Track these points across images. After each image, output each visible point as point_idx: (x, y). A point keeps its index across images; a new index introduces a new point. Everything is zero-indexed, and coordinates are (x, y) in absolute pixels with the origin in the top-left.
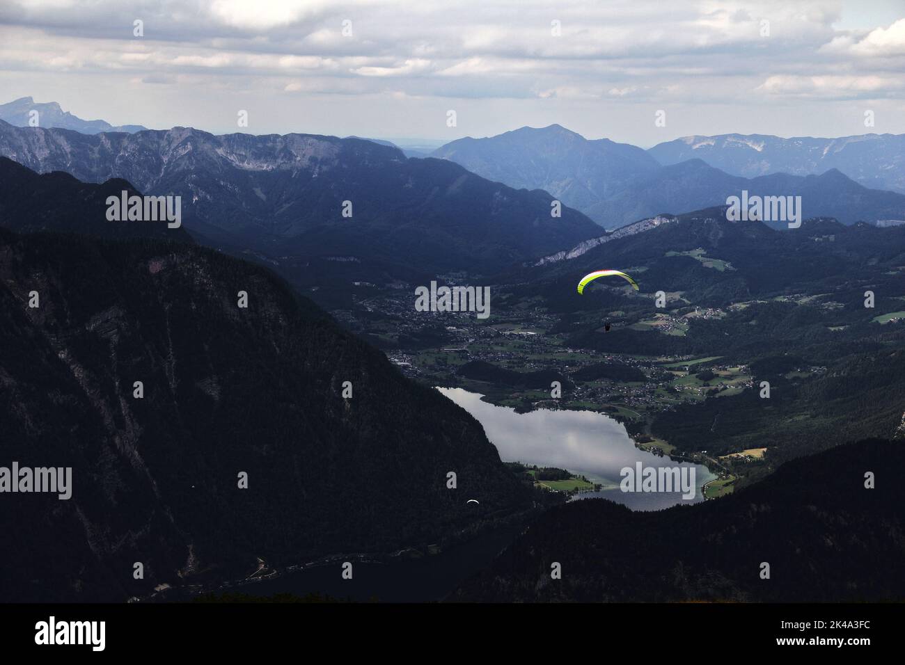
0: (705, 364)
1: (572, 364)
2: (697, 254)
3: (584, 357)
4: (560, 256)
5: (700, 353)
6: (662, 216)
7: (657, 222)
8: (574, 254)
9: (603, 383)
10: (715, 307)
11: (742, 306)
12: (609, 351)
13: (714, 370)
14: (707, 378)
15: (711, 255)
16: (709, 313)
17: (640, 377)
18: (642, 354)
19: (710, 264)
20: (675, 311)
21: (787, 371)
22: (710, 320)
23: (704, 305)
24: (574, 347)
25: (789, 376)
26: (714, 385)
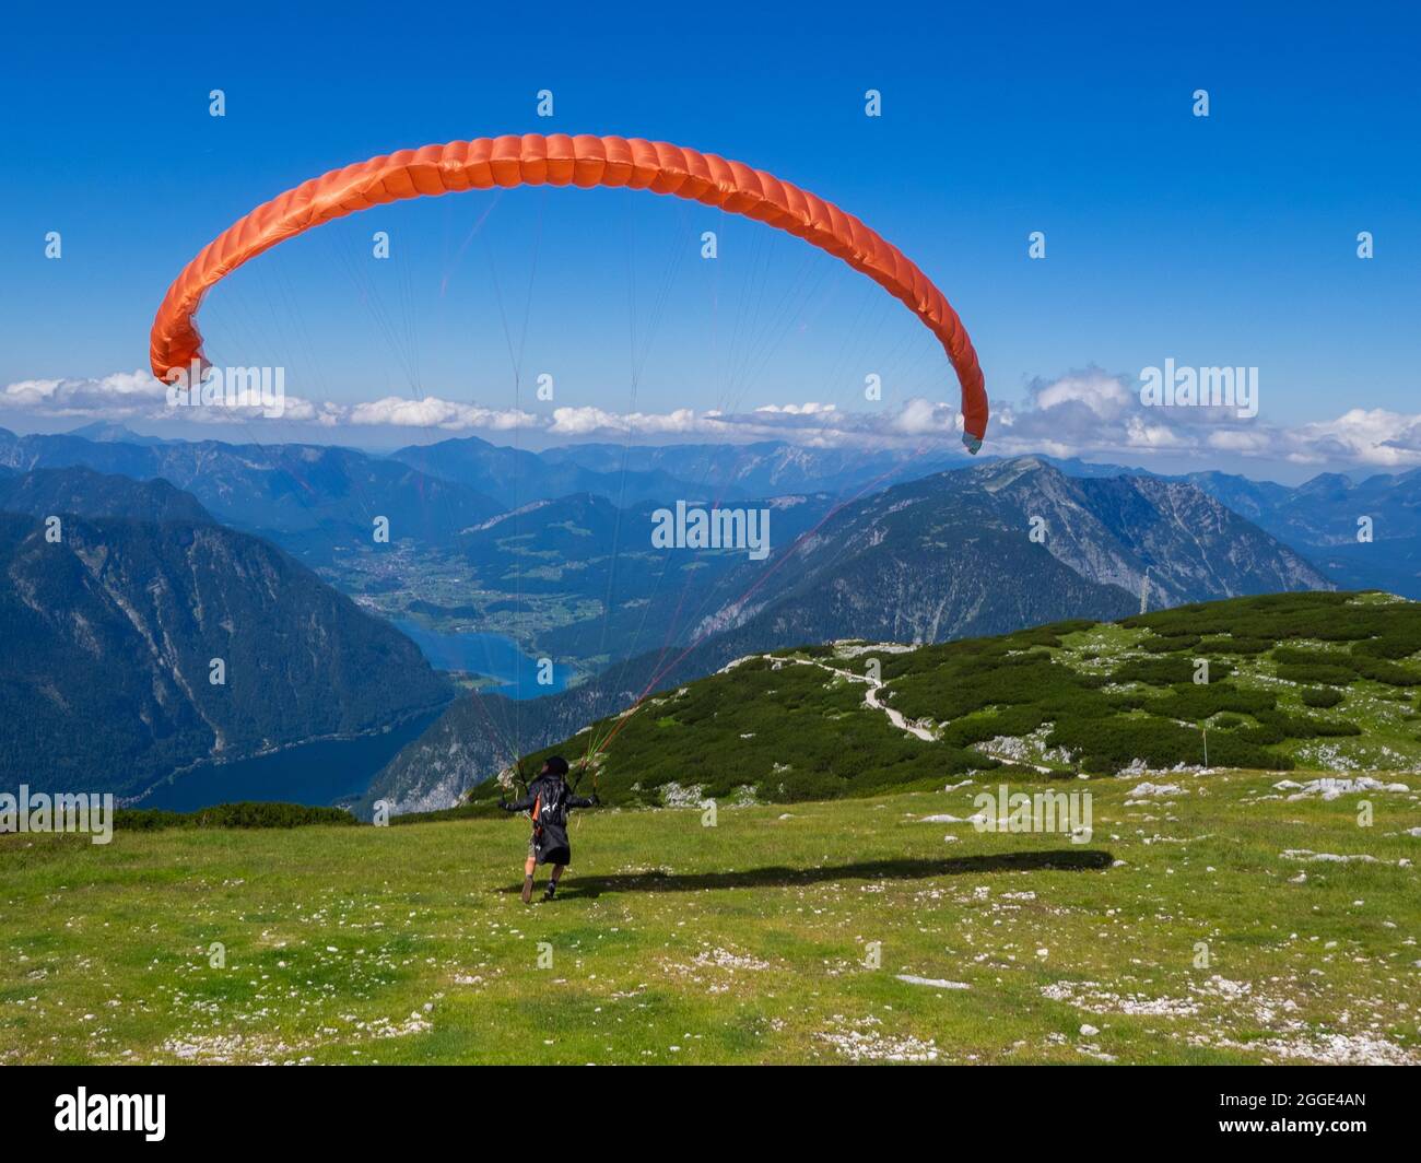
0: (572, 599)
1: (484, 601)
2: (568, 524)
3: (493, 596)
4: (477, 527)
5: (571, 591)
6: (545, 499)
7: (542, 504)
8: (486, 526)
9: (505, 613)
10: (579, 560)
11: (596, 560)
12: (509, 592)
13: (578, 603)
14: (573, 608)
15: (579, 525)
16: (575, 565)
17: (528, 609)
18: (532, 593)
19: (576, 531)
20: (553, 564)
21: (624, 602)
22: (577, 570)
23: (573, 560)
24: (485, 588)
25: (626, 606)
26: (578, 613)
